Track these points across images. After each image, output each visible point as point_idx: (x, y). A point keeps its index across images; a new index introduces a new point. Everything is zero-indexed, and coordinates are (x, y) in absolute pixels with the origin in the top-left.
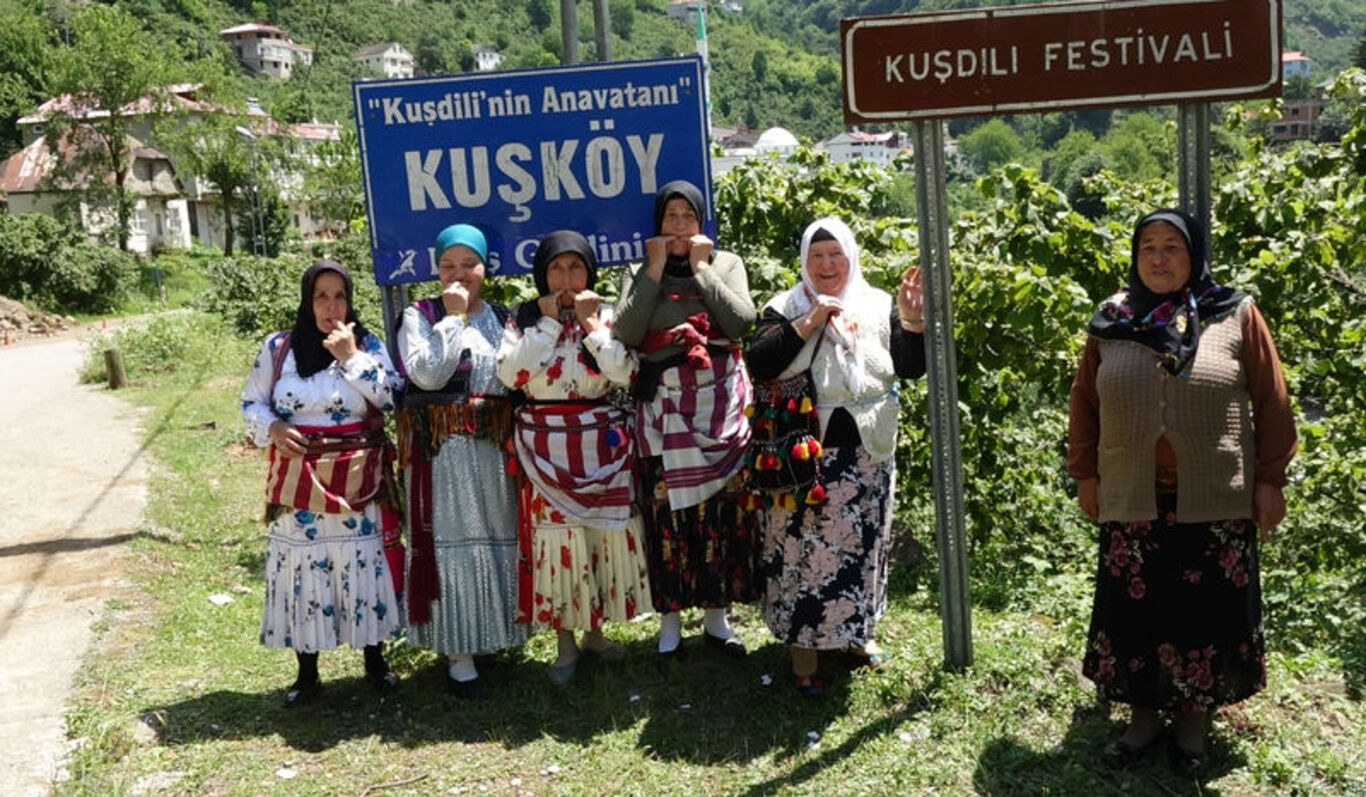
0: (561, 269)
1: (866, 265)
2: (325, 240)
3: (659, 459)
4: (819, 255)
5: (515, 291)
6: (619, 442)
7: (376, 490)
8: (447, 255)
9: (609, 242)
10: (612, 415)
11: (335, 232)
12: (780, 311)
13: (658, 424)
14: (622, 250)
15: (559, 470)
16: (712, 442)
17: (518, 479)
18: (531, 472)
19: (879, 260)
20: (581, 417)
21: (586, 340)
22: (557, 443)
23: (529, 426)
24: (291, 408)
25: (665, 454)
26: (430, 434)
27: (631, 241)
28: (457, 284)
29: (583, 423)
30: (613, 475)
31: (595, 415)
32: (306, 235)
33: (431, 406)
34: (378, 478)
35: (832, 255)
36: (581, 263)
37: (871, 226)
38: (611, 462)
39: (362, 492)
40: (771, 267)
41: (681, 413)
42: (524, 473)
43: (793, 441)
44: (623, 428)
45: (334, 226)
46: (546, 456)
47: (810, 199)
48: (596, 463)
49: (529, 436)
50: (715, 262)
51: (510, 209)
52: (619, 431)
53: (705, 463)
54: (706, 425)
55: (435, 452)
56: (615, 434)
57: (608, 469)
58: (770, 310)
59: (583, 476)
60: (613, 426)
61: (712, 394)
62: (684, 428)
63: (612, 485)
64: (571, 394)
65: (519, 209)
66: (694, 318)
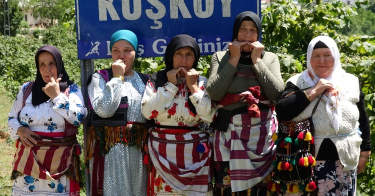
0: (181, 55)
1: (343, 62)
2: (40, 29)
3: (228, 163)
4: (318, 56)
5: (147, 65)
6: (205, 150)
7: (67, 169)
8: (116, 45)
9: (203, 43)
10: (201, 135)
11: (45, 25)
12: (295, 83)
13: (228, 145)
14: (210, 47)
15: (171, 164)
16: (257, 157)
17: (149, 167)
18: (156, 163)
19: (350, 60)
20: (185, 136)
21: (191, 97)
22: (171, 149)
23: (156, 139)
24: (27, 122)
25: (231, 161)
26: (105, 142)
27: (215, 42)
28: (120, 60)
29: (186, 139)
30: (200, 168)
31: (192, 135)
32: (31, 25)
33: (106, 127)
34: (69, 163)
35: (325, 56)
36: (193, 53)
37: (345, 39)
38: (199, 161)
39: (59, 170)
40: (289, 59)
41: (241, 139)
42: (152, 164)
43: (300, 155)
44: (207, 143)
45: (45, 22)
46: (165, 156)
47: (311, 22)
48: (191, 161)
49: (156, 144)
50: (264, 57)
51: (151, 22)
52: (205, 144)
53: (253, 168)
54: (255, 147)
55: (107, 152)
56: (203, 146)
57: (197, 165)
58: (290, 83)
59: (184, 168)
60: (201, 141)
61: (259, 130)
62: (242, 148)
63: (199, 174)
64: (180, 123)
65: (156, 22)
66: (253, 88)
